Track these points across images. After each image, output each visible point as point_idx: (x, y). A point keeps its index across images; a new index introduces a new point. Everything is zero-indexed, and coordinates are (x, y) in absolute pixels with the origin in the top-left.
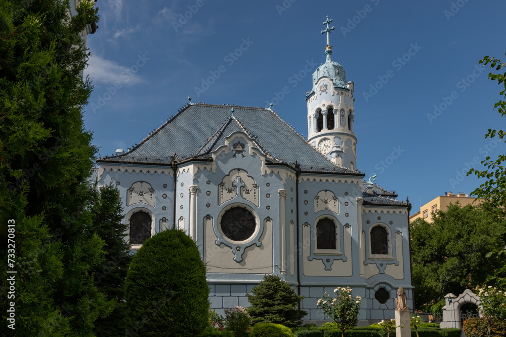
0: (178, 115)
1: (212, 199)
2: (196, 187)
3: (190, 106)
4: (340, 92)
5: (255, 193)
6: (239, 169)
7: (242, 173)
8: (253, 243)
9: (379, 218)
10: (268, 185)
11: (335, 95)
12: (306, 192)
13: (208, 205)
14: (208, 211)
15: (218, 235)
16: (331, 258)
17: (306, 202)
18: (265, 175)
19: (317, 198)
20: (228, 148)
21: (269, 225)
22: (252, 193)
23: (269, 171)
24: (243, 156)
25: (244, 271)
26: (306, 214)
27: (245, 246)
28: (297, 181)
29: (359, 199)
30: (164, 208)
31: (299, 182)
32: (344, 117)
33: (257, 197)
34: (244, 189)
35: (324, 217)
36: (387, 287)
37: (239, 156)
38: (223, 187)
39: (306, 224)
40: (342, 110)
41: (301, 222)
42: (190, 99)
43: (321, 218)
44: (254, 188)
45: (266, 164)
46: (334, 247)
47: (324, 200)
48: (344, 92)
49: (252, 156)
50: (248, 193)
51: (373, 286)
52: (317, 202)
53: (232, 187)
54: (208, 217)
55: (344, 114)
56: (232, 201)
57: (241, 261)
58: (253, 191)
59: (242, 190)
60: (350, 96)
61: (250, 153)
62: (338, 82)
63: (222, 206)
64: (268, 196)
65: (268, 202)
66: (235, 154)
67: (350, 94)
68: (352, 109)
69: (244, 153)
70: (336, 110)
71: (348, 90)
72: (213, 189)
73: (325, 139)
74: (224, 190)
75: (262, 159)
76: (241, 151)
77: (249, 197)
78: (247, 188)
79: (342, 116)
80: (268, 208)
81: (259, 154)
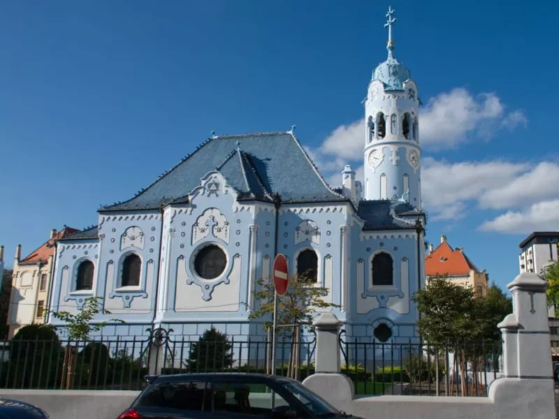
0: (196, 152)
1: (187, 240)
2: (172, 229)
3: (211, 140)
4: (392, 95)
5: (226, 231)
6: (212, 208)
7: (216, 211)
8: (222, 281)
10: (239, 221)
11: (386, 100)
12: (286, 224)
13: (182, 246)
14: (182, 252)
15: (190, 274)
17: (286, 235)
18: (237, 212)
19: (298, 229)
20: (203, 189)
21: (237, 261)
22: (223, 231)
23: (240, 207)
24: (217, 195)
25: (212, 309)
26: (285, 246)
27: (213, 285)
28: (277, 213)
29: (342, 227)
30: (152, 251)
31: (280, 215)
33: (228, 235)
34: (217, 227)
35: (305, 249)
36: (388, 322)
37: (213, 195)
38: (197, 227)
40: (394, 115)
42: (213, 133)
43: (302, 250)
44: (226, 226)
45: (237, 201)
47: (305, 232)
48: (397, 95)
49: (225, 194)
50: (220, 231)
51: (370, 322)
52: (298, 233)
53: (205, 227)
54: (182, 257)
55: (395, 120)
56: (206, 240)
57: (210, 299)
58: (225, 229)
59: (214, 229)
60: (405, 98)
61: (224, 192)
62: (391, 84)
63: (195, 246)
64: (238, 232)
65: (238, 239)
66: (210, 194)
67: (406, 95)
68: (410, 111)
69: (217, 192)
70: (387, 116)
71: (402, 91)
72: (187, 229)
73: (375, 150)
74: (198, 230)
75: (235, 195)
76: (215, 190)
77: (221, 235)
78: (219, 226)
79: (393, 122)
80: (238, 244)
81: (231, 190)
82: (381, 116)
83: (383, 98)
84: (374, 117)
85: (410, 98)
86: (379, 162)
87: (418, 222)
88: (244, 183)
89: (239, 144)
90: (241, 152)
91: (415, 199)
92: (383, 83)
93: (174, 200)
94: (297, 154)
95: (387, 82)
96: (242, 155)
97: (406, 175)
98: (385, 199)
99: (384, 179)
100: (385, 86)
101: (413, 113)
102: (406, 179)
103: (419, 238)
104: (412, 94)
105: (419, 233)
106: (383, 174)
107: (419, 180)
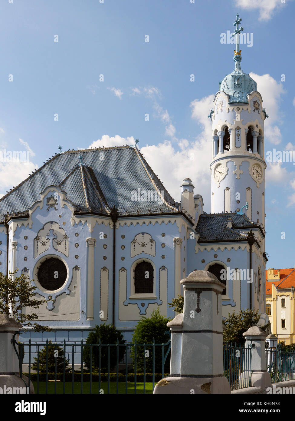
1: (29, 253)
2: (15, 243)
4: (236, 107)
5: (65, 244)
6: (52, 222)
7: (55, 225)
8: (63, 292)
9: (216, 256)
10: (77, 234)
11: (230, 112)
12: (123, 237)
13: (25, 259)
14: (26, 265)
16: (146, 303)
17: (123, 247)
18: (75, 225)
19: (134, 241)
20: (42, 203)
21: (77, 273)
22: (63, 244)
23: (77, 220)
24: (56, 210)
25: (55, 318)
26: (123, 259)
27: (56, 295)
28: (114, 226)
29: (176, 239)
30: (1, 264)
31: (117, 228)
32: (240, 137)
33: (67, 248)
34: (56, 241)
35: (141, 260)
37: (52, 209)
38: (39, 241)
39: (123, 269)
40: (238, 128)
41: (118, 268)
43: (139, 261)
44: (65, 239)
45: (74, 214)
46: (151, 291)
47: (141, 244)
48: (241, 107)
49: (63, 208)
50: (60, 244)
52: (134, 246)
53: (46, 240)
54: (25, 270)
55: (239, 133)
56: (48, 253)
57: (53, 309)
58: (64, 242)
59: (54, 242)
60: (249, 109)
61: (61, 206)
62: (236, 96)
63: (37, 258)
64: (77, 245)
65: (77, 251)
66: (49, 208)
67: (250, 108)
68: (254, 124)
69: (56, 206)
70: (231, 129)
71: (246, 103)
72: (30, 243)
73: (219, 165)
74: (39, 243)
75: (72, 209)
76: (54, 204)
77: (61, 248)
78: (58, 239)
79: (237, 135)
80: (77, 257)
81: (69, 205)
82: (226, 129)
83: (227, 111)
84: (219, 130)
85: (254, 111)
86: (224, 176)
87: (251, 234)
88: (83, 197)
89: (81, 158)
90: (83, 167)
91: (258, 213)
92: (228, 95)
93: (16, 215)
94: (138, 168)
95: (231, 94)
96: (84, 170)
97: (249, 188)
98: (229, 212)
99: (227, 192)
100: (229, 97)
101: (257, 126)
102: (249, 192)
103: (251, 250)
104: (257, 106)
105: (251, 245)
106: (227, 189)
107: (263, 194)
